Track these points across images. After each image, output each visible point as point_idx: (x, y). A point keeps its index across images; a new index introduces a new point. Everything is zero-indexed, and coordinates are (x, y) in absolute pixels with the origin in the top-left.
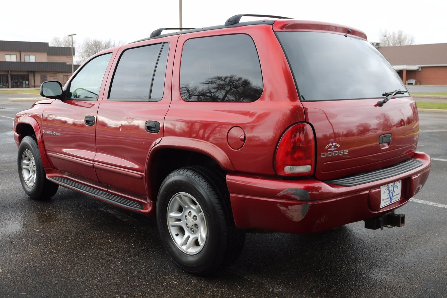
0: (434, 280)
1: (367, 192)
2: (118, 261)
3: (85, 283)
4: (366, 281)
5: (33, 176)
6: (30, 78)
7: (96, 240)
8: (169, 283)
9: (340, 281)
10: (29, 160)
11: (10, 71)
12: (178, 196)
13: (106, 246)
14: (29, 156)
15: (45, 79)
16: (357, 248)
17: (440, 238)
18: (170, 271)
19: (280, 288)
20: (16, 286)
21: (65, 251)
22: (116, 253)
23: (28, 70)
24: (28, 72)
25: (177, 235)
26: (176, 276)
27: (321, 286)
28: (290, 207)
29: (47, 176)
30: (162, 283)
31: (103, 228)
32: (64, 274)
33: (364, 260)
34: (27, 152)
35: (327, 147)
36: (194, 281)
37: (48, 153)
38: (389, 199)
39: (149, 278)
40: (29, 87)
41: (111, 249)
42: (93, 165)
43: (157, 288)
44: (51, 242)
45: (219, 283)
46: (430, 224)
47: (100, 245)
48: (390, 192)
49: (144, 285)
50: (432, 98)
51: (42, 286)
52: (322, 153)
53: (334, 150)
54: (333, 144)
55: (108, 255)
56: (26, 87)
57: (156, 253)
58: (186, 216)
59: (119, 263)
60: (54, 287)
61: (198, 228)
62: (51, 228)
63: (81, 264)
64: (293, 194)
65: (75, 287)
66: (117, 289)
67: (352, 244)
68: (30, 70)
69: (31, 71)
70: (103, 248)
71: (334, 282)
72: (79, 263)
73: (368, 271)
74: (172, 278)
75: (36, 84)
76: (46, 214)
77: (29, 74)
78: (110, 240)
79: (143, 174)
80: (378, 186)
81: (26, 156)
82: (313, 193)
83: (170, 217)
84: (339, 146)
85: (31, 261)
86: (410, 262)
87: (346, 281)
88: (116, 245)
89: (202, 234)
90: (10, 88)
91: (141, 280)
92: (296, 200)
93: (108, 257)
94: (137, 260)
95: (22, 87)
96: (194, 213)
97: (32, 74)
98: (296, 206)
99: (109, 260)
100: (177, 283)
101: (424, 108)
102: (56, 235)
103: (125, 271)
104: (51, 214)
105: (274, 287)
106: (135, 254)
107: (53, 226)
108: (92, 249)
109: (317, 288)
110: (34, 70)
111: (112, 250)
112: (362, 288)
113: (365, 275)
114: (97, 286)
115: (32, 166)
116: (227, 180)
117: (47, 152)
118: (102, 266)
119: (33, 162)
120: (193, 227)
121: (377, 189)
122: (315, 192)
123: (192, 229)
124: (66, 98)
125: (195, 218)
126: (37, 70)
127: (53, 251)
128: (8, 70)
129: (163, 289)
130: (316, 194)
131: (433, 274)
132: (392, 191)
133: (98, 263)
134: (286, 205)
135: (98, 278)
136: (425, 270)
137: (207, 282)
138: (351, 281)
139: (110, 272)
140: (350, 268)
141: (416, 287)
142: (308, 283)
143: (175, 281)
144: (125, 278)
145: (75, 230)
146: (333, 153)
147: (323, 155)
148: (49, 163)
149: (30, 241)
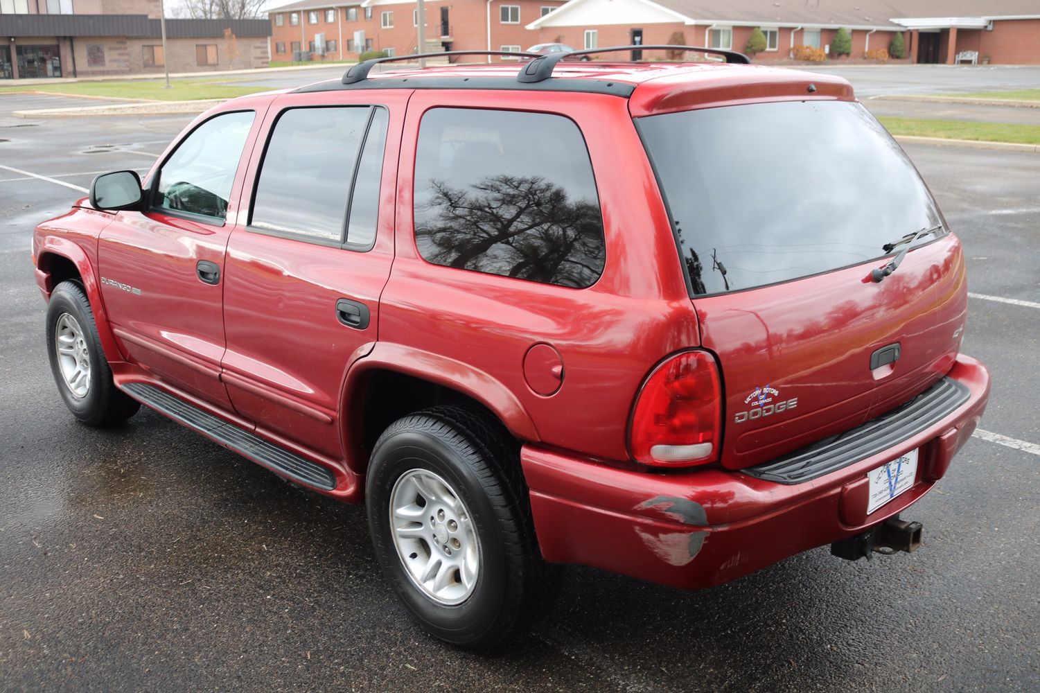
0: (982, 660)
1: (838, 490)
2: (284, 607)
3: (213, 670)
4: (831, 662)
5: (83, 373)
6: (62, 53)
7: (234, 544)
8: (398, 667)
9: (773, 662)
10: (73, 335)
11: (14, 37)
12: (414, 476)
13: (257, 563)
14: (71, 326)
15: (100, 54)
16: (816, 569)
17: (1004, 539)
18: (399, 634)
19: (640, 683)
20: (63, 679)
21: (166, 578)
22: (279, 582)
23: (58, 35)
24: (58, 38)
25: (414, 556)
26: (413, 650)
27: (730, 676)
28: (662, 536)
29: (117, 379)
30: (383, 669)
31: (248, 510)
32: (166, 645)
33: (829, 602)
34: (66, 319)
35: (749, 399)
36: (453, 663)
37: (116, 331)
38: (888, 491)
39: (353, 655)
40: (61, 76)
41: (268, 570)
42: (220, 375)
43: (370, 681)
44: (132, 551)
45: (506, 667)
46: (984, 498)
47: (243, 558)
48: (892, 475)
49: (343, 674)
50: (1014, 107)
51: (119, 679)
52: (737, 414)
53: (766, 404)
54: (762, 391)
55: (261, 587)
56: (54, 76)
57: (367, 582)
58: (432, 518)
59: (287, 610)
60: (145, 681)
61: (459, 546)
62: (131, 512)
63: (202, 614)
64: (669, 510)
65: (190, 681)
66: (285, 686)
67: (804, 558)
68: (62, 34)
69: (65, 38)
70: (249, 569)
71: (760, 664)
72: (197, 613)
73: (837, 633)
74: (403, 655)
75: (77, 69)
76: (117, 469)
77: (61, 44)
78: (264, 546)
79: (334, 413)
80: (863, 473)
81: (65, 327)
82: (715, 506)
83: (397, 517)
84: (776, 393)
85: (91, 606)
86: (931, 608)
87: (786, 661)
88: (278, 560)
89: (470, 562)
90: (16, 79)
91: (336, 661)
92: (677, 522)
93: (261, 595)
94: (326, 602)
95: (45, 75)
96: (449, 515)
97: (68, 43)
98: (676, 535)
99: (264, 602)
100: (416, 669)
101: (992, 141)
102: (144, 530)
103: (300, 636)
104: (129, 468)
105: (628, 679)
106: (321, 584)
107: (136, 505)
108: (226, 571)
109: (722, 681)
110: (72, 34)
111: (269, 573)
112: (821, 684)
113: (829, 646)
114: (239, 677)
115: (81, 351)
116: (523, 458)
117: (114, 328)
118: (249, 621)
119: (82, 341)
120: (449, 545)
121: (859, 480)
122: (719, 505)
123: (446, 547)
124: (151, 207)
125: (452, 524)
126: (77, 35)
127: (138, 578)
128: (9, 35)
129: (385, 685)
130: (722, 509)
131: (980, 644)
132: (896, 473)
133: (239, 613)
134: (654, 531)
135: (242, 657)
136: (963, 631)
137: (481, 665)
138: (797, 662)
139: (266, 637)
140: (796, 627)
141: (940, 679)
142: (702, 670)
143: (411, 662)
144: (300, 655)
145: (185, 516)
146: (763, 410)
147: (739, 418)
148: (118, 351)
149: (84, 548)
